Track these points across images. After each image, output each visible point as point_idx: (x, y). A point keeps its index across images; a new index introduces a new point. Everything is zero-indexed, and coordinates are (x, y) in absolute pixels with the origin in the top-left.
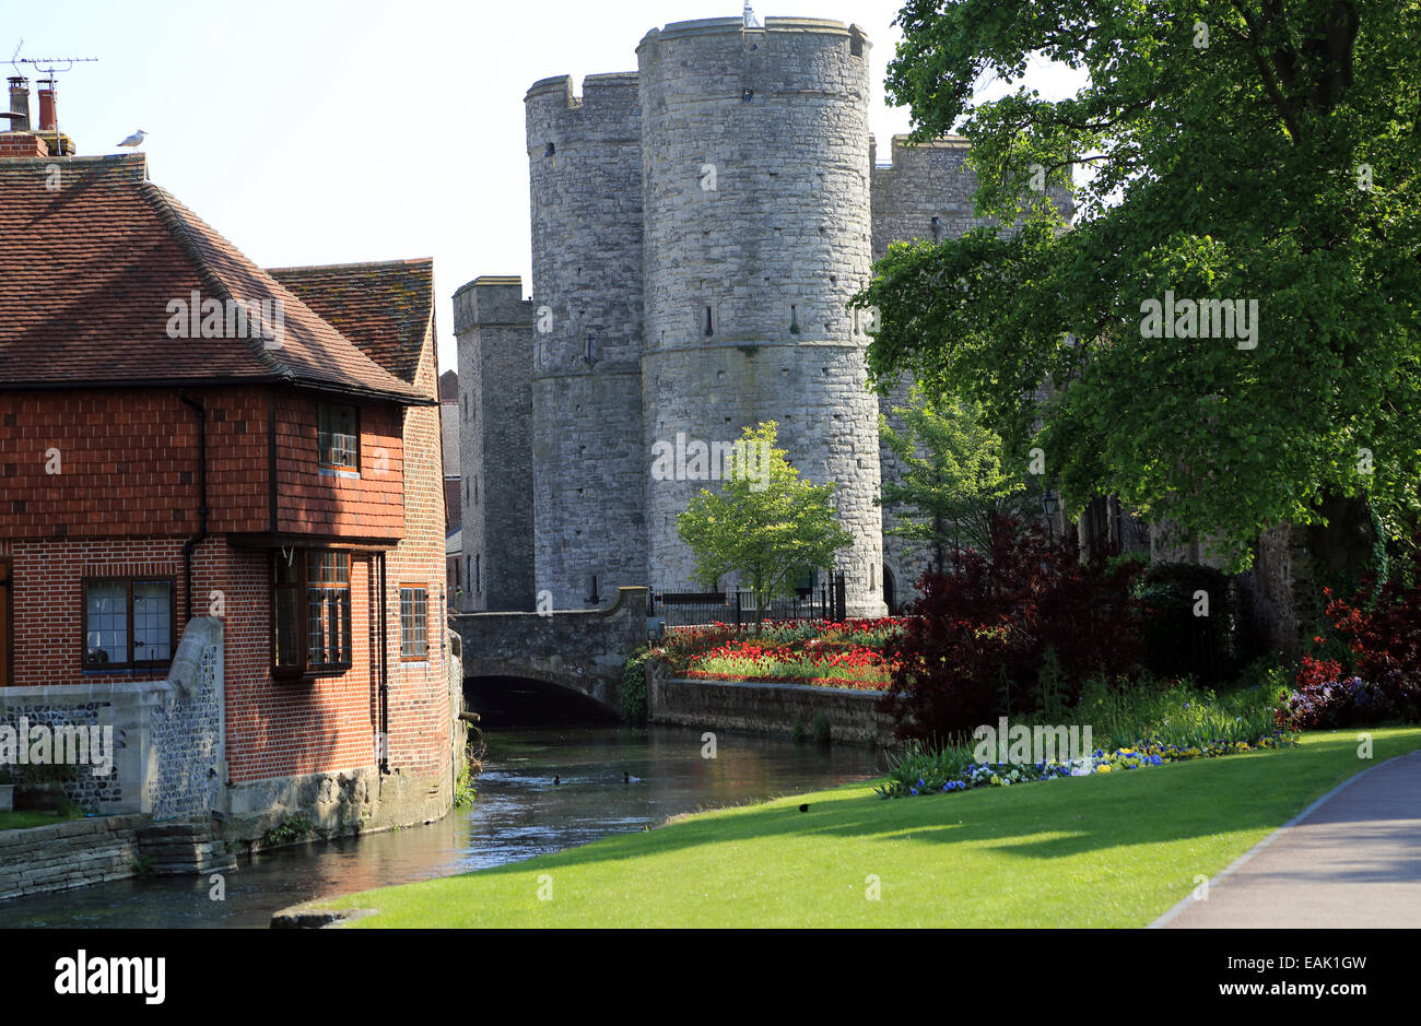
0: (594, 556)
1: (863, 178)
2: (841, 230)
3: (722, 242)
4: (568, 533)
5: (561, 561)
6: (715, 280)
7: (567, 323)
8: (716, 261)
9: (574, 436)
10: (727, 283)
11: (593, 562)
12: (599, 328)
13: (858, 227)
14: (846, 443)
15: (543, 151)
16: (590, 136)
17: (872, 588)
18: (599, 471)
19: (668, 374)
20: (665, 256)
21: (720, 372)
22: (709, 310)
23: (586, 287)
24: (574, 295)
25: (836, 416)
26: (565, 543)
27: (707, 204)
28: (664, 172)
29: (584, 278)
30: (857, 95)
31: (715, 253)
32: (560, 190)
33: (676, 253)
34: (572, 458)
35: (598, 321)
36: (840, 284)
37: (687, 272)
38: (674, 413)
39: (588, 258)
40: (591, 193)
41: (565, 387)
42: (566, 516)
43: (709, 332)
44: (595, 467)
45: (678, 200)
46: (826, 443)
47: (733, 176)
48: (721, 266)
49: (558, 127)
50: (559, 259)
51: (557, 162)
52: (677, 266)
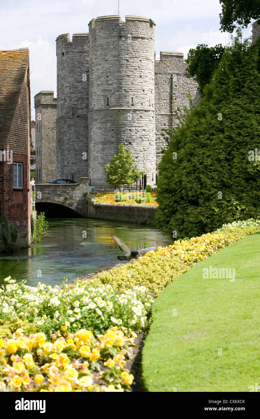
0: (73, 170)
1: (152, 62)
2: (146, 77)
3: (112, 79)
4: (66, 163)
5: (64, 171)
6: (110, 90)
7: (66, 103)
8: (110, 85)
9: (68, 135)
10: (113, 91)
11: (73, 171)
12: (76, 105)
13: (151, 76)
14: (146, 138)
15: (61, 55)
16: (74, 50)
17: (153, 180)
18: (75, 145)
19: (95, 117)
20: (96, 83)
21: (110, 117)
22: (108, 98)
23: (72, 93)
24: (69, 95)
25: (144, 130)
26: (65, 166)
27: (108, 68)
28: (96, 59)
29: (72, 91)
30: (151, 38)
31: (110, 82)
32: (65, 66)
33: (99, 82)
34: (67, 142)
35: (75, 103)
36: (146, 92)
37: (102, 88)
38: (97, 128)
39: (73, 85)
40: (74, 67)
41: (66, 121)
42: (65, 158)
43: (108, 105)
44: (74, 144)
45: (100, 67)
46: (141, 138)
47: (115, 60)
48: (112, 86)
49: (65, 48)
50: (65, 85)
51: (65, 58)
52: (99, 86)
